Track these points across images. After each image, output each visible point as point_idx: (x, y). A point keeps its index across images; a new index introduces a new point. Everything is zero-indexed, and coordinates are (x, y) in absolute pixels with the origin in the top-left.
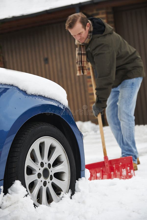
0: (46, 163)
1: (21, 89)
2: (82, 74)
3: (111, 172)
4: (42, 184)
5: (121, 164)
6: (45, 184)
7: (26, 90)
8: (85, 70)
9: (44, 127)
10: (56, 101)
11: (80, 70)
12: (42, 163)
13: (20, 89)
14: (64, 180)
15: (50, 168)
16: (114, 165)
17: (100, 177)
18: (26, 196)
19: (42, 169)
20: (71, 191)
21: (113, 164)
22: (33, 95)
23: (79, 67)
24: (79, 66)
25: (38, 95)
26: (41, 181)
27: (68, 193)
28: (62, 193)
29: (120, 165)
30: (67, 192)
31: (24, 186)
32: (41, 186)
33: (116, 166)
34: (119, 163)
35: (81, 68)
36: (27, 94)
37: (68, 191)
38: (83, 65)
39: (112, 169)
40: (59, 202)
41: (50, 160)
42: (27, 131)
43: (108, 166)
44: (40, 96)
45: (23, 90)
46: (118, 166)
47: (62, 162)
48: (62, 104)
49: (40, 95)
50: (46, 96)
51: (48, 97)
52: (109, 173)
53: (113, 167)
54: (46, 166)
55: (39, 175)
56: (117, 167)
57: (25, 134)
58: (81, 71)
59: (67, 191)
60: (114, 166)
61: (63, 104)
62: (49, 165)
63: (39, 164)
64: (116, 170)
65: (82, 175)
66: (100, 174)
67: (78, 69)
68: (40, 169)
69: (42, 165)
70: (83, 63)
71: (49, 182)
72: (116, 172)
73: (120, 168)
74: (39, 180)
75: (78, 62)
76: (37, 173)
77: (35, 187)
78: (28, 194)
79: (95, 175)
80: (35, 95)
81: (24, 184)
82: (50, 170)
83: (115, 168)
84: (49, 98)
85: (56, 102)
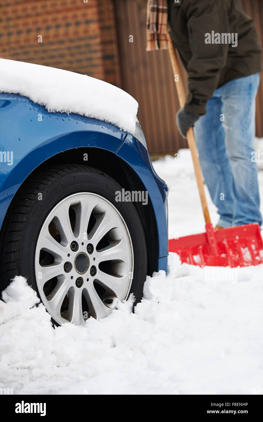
0: (83, 244)
1: (35, 101)
2: (157, 48)
3: (221, 254)
4: (73, 283)
5: (237, 238)
6: (79, 282)
7: (46, 104)
8: (163, 40)
9: (80, 174)
10: (110, 123)
11: (152, 40)
12: (74, 243)
13: (33, 102)
14: (121, 274)
15: (91, 252)
16: (225, 240)
17: (202, 262)
18: (37, 305)
19: (74, 255)
20: (134, 296)
21: (223, 239)
22: (59, 113)
23: (153, 35)
24: (152, 32)
25: (70, 112)
26: (72, 278)
27: (127, 300)
28: (115, 300)
29: (236, 240)
30: (125, 299)
31: (33, 288)
32: (72, 287)
33: (228, 242)
34: (235, 237)
35: (156, 38)
36: (47, 110)
37: (128, 297)
38: (159, 32)
39: (222, 249)
40: (107, 317)
41: (91, 238)
42: (44, 182)
43: (215, 241)
44: (75, 115)
45: (40, 103)
46: (232, 242)
47: (118, 241)
48: (121, 129)
49: (74, 112)
50: (87, 115)
51: (92, 116)
52: (217, 255)
53: (224, 245)
54: (82, 249)
55: (67, 266)
56: (230, 243)
57: (38, 189)
58: (156, 42)
59: (126, 297)
60: (225, 242)
61: (123, 130)
62: (90, 247)
63: (69, 245)
64: (231, 249)
65: (160, 266)
66: (201, 257)
67: (148, 38)
68: (69, 255)
69: (74, 246)
70: (159, 26)
71: (88, 280)
72: (229, 253)
73: (237, 245)
74: (67, 275)
75: (151, 26)
76: (63, 263)
77: (58, 289)
78: (41, 301)
79: (190, 259)
80: (65, 113)
81: (33, 283)
82: (90, 257)
83: (227, 246)
84: (94, 119)
85: (108, 125)
